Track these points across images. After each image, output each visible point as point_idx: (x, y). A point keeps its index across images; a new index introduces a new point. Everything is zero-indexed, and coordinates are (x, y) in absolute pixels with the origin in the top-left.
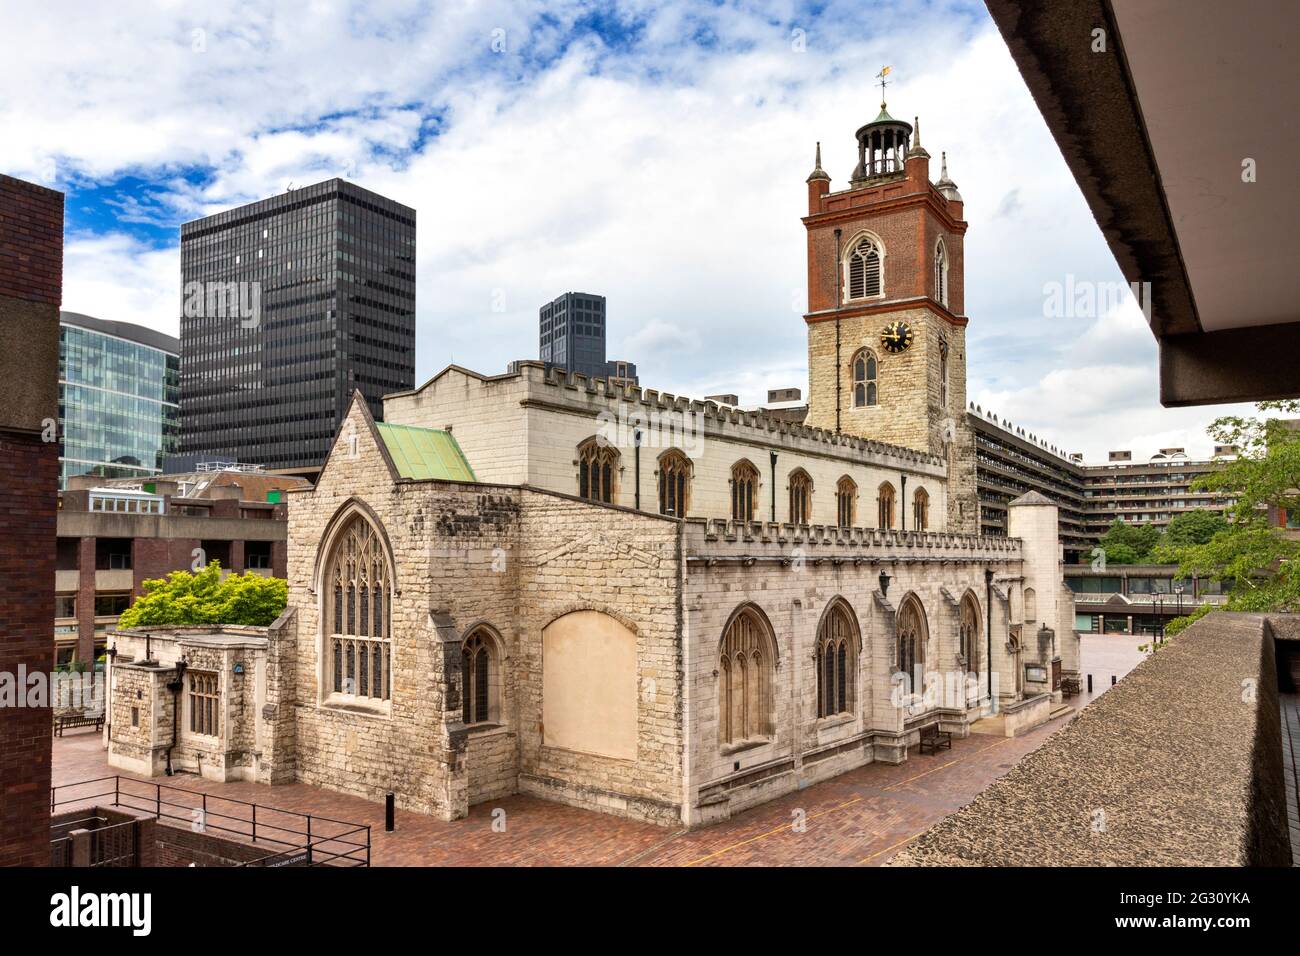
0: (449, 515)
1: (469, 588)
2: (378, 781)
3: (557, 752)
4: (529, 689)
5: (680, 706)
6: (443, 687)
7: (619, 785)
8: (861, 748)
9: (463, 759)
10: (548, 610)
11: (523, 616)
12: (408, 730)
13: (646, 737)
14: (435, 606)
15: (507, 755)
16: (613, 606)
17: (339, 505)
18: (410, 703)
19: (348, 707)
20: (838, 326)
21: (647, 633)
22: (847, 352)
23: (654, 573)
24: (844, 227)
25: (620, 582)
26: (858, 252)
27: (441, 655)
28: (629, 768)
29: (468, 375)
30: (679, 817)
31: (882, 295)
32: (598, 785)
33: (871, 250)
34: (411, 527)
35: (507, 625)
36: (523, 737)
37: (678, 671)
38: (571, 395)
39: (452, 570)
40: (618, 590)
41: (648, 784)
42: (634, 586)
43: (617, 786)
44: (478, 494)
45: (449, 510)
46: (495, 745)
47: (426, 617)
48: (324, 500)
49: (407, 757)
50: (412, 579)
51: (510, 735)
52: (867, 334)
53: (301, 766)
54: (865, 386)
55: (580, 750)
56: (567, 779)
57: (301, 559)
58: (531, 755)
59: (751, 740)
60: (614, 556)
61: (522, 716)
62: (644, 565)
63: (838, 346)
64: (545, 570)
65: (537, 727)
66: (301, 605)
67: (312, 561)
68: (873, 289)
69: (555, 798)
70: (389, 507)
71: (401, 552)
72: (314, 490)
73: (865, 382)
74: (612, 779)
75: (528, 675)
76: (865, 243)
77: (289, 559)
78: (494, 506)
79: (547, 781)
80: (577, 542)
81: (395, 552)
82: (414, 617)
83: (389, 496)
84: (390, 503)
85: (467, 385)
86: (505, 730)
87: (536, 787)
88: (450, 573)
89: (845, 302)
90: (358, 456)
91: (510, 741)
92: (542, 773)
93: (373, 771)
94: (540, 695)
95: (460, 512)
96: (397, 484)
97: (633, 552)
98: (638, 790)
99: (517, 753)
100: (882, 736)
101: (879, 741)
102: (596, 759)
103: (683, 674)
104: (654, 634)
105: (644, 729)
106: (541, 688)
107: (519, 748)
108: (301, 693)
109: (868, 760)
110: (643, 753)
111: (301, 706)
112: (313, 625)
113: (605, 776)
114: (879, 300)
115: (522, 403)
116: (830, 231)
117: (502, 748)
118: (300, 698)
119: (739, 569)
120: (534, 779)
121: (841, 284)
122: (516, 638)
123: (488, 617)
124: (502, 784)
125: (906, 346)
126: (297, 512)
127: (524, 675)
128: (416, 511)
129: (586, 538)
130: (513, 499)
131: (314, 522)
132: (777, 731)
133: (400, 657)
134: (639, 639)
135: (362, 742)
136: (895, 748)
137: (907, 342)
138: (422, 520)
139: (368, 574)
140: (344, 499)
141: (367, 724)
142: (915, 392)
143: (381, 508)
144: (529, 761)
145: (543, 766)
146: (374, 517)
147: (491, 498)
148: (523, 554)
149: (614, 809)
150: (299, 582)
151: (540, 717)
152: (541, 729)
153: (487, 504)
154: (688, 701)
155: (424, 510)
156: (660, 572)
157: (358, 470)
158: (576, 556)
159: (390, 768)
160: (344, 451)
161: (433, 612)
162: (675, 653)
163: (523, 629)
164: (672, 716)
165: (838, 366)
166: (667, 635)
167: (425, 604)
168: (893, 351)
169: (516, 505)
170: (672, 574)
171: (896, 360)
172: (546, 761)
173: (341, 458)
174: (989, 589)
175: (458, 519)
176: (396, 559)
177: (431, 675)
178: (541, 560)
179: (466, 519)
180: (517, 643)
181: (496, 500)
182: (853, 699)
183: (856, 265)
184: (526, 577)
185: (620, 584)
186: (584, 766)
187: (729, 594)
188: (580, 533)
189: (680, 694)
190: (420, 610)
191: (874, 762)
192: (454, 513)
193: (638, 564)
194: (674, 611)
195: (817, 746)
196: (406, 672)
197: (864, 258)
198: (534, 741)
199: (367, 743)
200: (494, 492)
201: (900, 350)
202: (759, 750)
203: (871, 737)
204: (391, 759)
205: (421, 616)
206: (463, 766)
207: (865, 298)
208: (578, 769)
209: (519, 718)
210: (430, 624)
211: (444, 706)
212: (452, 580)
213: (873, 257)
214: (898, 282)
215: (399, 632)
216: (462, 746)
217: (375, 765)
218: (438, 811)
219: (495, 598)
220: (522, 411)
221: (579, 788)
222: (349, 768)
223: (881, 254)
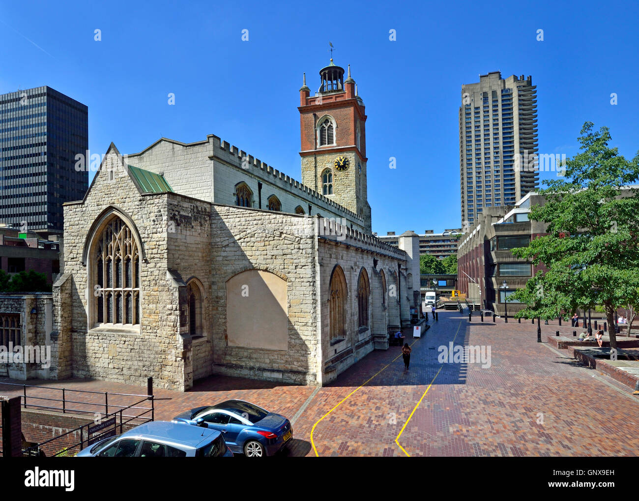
0: (177, 213)
1: (187, 258)
2: (132, 372)
3: (237, 350)
4: (218, 316)
5: (315, 318)
6: (178, 312)
7: (277, 365)
8: (371, 343)
9: (190, 354)
10: (229, 271)
11: (214, 275)
12: (153, 340)
13: (293, 337)
14: (171, 267)
15: (207, 353)
16: (271, 267)
17: (101, 211)
18: (154, 324)
19: (109, 331)
20: (315, 158)
21: (293, 279)
22: (320, 170)
23: (297, 246)
24: (318, 114)
25: (275, 252)
26: (324, 125)
27: (177, 294)
28: (282, 355)
29: (173, 143)
30: (316, 379)
31: (335, 144)
32: (263, 366)
33: (329, 124)
34: (154, 221)
35: (206, 280)
36: (215, 343)
37: (313, 299)
38: (231, 157)
39: (179, 246)
40: (274, 257)
41: (295, 363)
42: (284, 255)
43: (275, 366)
44: (190, 204)
45: (176, 211)
46: (201, 347)
47: (166, 273)
48: (90, 209)
49: (152, 356)
50: (155, 251)
51: (208, 341)
52: (329, 162)
53: (76, 367)
54: (328, 186)
55: (252, 347)
56: (243, 364)
57: (74, 245)
58: (220, 352)
59: (338, 338)
60: (271, 239)
61: (214, 331)
62: (291, 242)
63: (316, 167)
64: (227, 249)
65: (224, 337)
66: (74, 272)
67: (82, 245)
68: (330, 141)
69: (236, 375)
70: (137, 210)
71: (146, 236)
72: (83, 204)
73: (328, 184)
74: (272, 362)
75: (217, 308)
76: (327, 121)
77: (65, 245)
78: (198, 212)
79: (230, 366)
80: (248, 232)
81: (142, 236)
82: (156, 273)
83: (137, 203)
84: (137, 207)
85: (173, 148)
86: (205, 339)
87: (223, 370)
88: (177, 248)
89: (318, 147)
90: (114, 181)
91: (208, 345)
92: (227, 362)
93: (128, 366)
94: (225, 318)
95: (182, 213)
96: (143, 196)
97: (283, 236)
98: (289, 367)
99: (211, 352)
100: (378, 337)
101: (377, 340)
102: (261, 352)
103: (317, 301)
104: (297, 280)
105: (292, 333)
106: (226, 315)
107: (212, 348)
108: (76, 324)
109: (373, 349)
110: (291, 346)
111: (76, 332)
112: (82, 283)
113: (268, 361)
114: (333, 147)
115: (209, 157)
116: (311, 115)
117: (204, 350)
118: (75, 327)
119: (334, 247)
120: (222, 365)
121: (316, 139)
122: (210, 287)
123: (196, 275)
124: (204, 370)
125: (346, 168)
126: (71, 217)
127: (215, 308)
128: (156, 210)
129: (254, 229)
130: (208, 210)
131: (83, 222)
132: (347, 333)
133: (147, 298)
134: (288, 284)
135: (120, 350)
136: (385, 342)
137: (346, 166)
138: (161, 216)
139: (121, 252)
140: (104, 207)
141: (124, 339)
142: (351, 189)
143: (131, 210)
144: (218, 356)
145: (228, 358)
146: (126, 215)
147: (197, 207)
148: (213, 240)
149: (274, 378)
150: (73, 258)
151: (225, 331)
152: (226, 337)
153: (195, 210)
154: (320, 316)
155: (162, 210)
156: (301, 245)
157: (115, 189)
158: (247, 240)
159: (141, 364)
160: (104, 178)
161: (169, 270)
162: (312, 289)
163: (213, 282)
164: (310, 324)
165: (316, 176)
166: (306, 280)
167: (164, 264)
168: (340, 170)
169: (209, 213)
170: (310, 246)
171: (341, 174)
172: (230, 355)
173: (102, 183)
174: (399, 272)
175: (181, 216)
176: (143, 240)
177: (169, 306)
178: (225, 243)
179: (185, 217)
180: (210, 290)
181: (200, 209)
182: (367, 319)
183: (322, 131)
184: (215, 253)
185: (276, 254)
186: (254, 356)
187: (332, 260)
188: (249, 227)
189: (315, 312)
190: (160, 269)
191: (375, 350)
192: (179, 212)
193: (286, 242)
194: (310, 267)
195: (358, 341)
196: (151, 306)
197: (326, 128)
198: (222, 344)
199: (124, 350)
200: (198, 204)
201: (344, 169)
202: (342, 343)
203: (374, 338)
204: (141, 359)
205: (161, 272)
206: (190, 358)
207: (327, 146)
208: (250, 358)
209: (212, 333)
210: (169, 276)
211: (178, 324)
212: (179, 252)
213: (330, 127)
214: (342, 139)
215: (146, 283)
216: (189, 347)
217: (130, 363)
218: (175, 386)
219: (199, 264)
220: (210, 161)
221: (252, 368)
222: (111, 366)
223: (334, 126)
